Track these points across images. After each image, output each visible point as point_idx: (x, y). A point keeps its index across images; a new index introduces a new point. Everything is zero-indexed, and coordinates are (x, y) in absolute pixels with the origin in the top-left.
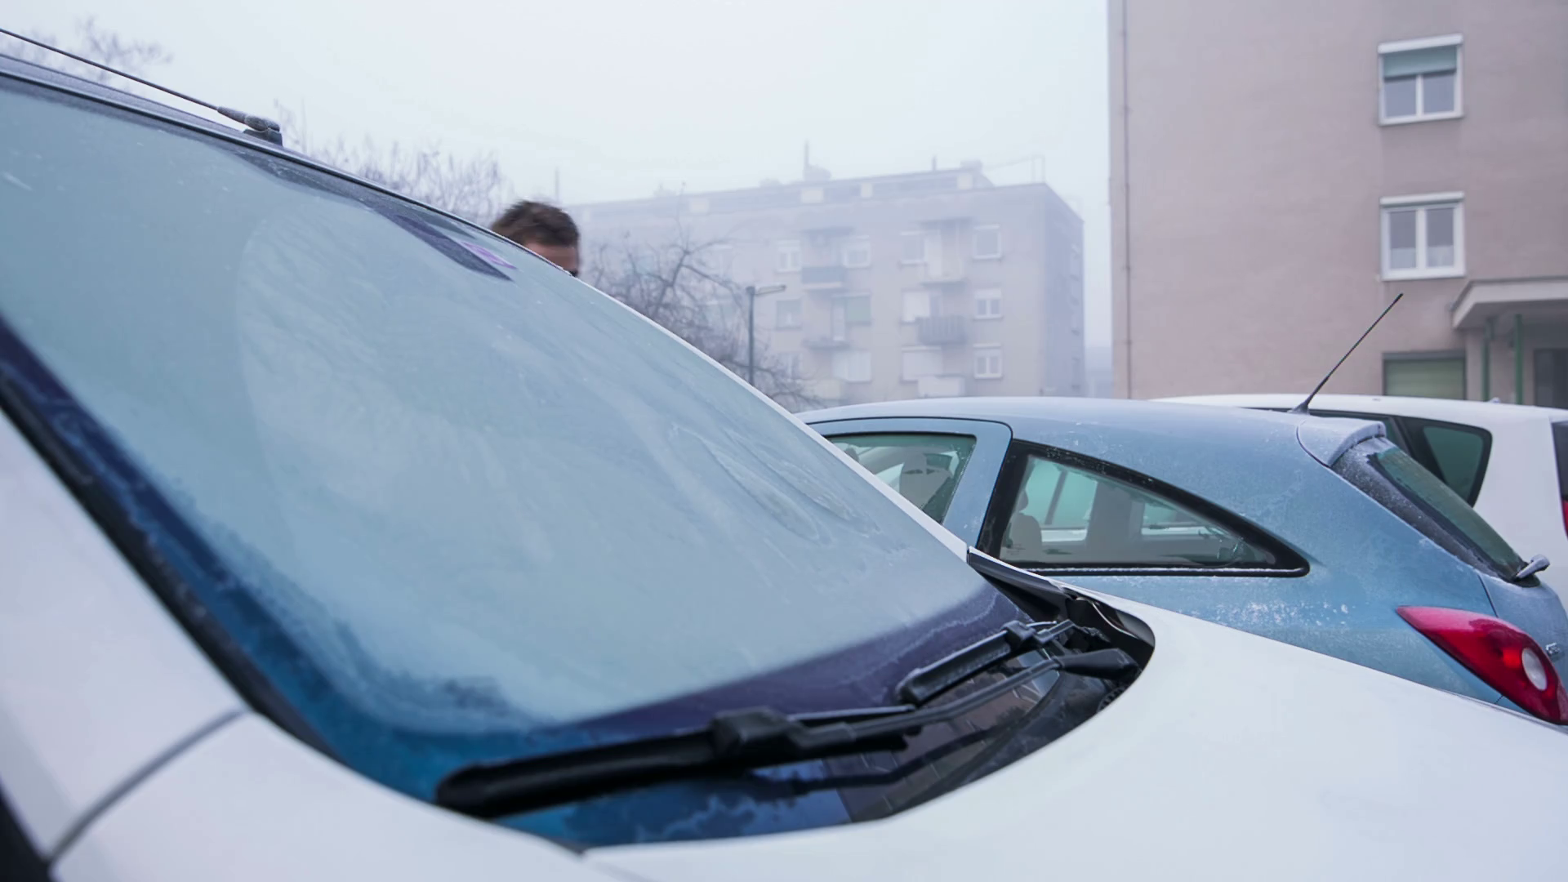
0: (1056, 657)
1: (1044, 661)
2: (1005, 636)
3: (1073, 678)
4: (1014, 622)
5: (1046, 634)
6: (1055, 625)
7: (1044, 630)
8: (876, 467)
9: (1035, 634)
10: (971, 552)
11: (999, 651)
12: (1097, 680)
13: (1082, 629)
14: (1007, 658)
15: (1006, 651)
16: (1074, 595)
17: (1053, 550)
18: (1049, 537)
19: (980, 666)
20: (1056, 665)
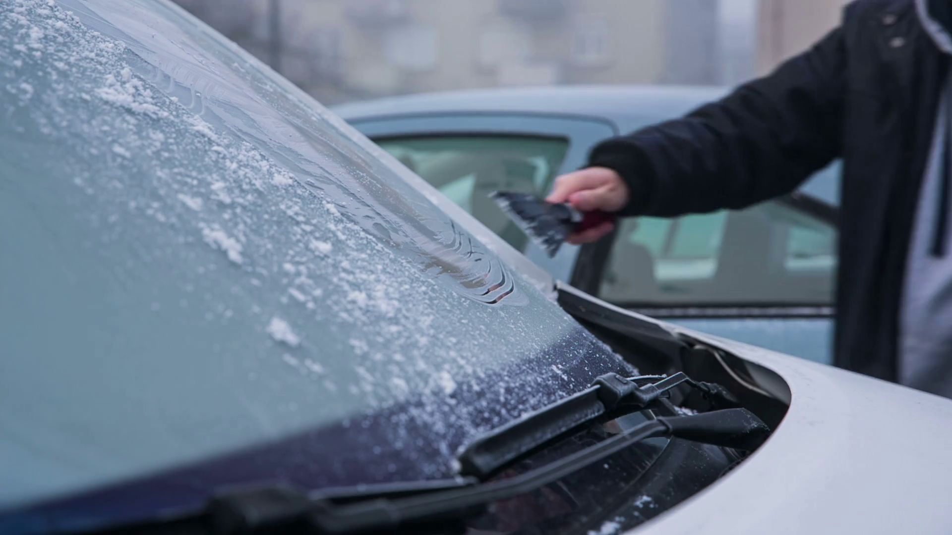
0: (661, 418)
1: (647, 422)
2: (597, 390)
3: (684, 444)
4: (610, 374)
5: (652, 389)
6: (663, 378)
7: (649, 385)
8: (439, 180)
9: (637, 389)
10: (559, 286)
11: (589, 411)
12: (715, 447)
13: (700, 384)
14: (601, 419)
15: (598, 411)
16: (691, 342)
17: (669, 287)
18: (666, 271)
19: (564, 429)
20: (662, 428)
